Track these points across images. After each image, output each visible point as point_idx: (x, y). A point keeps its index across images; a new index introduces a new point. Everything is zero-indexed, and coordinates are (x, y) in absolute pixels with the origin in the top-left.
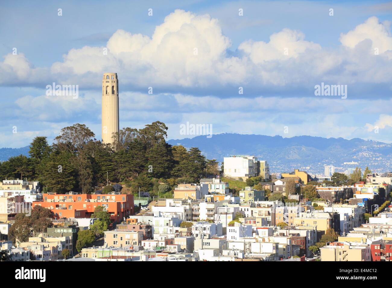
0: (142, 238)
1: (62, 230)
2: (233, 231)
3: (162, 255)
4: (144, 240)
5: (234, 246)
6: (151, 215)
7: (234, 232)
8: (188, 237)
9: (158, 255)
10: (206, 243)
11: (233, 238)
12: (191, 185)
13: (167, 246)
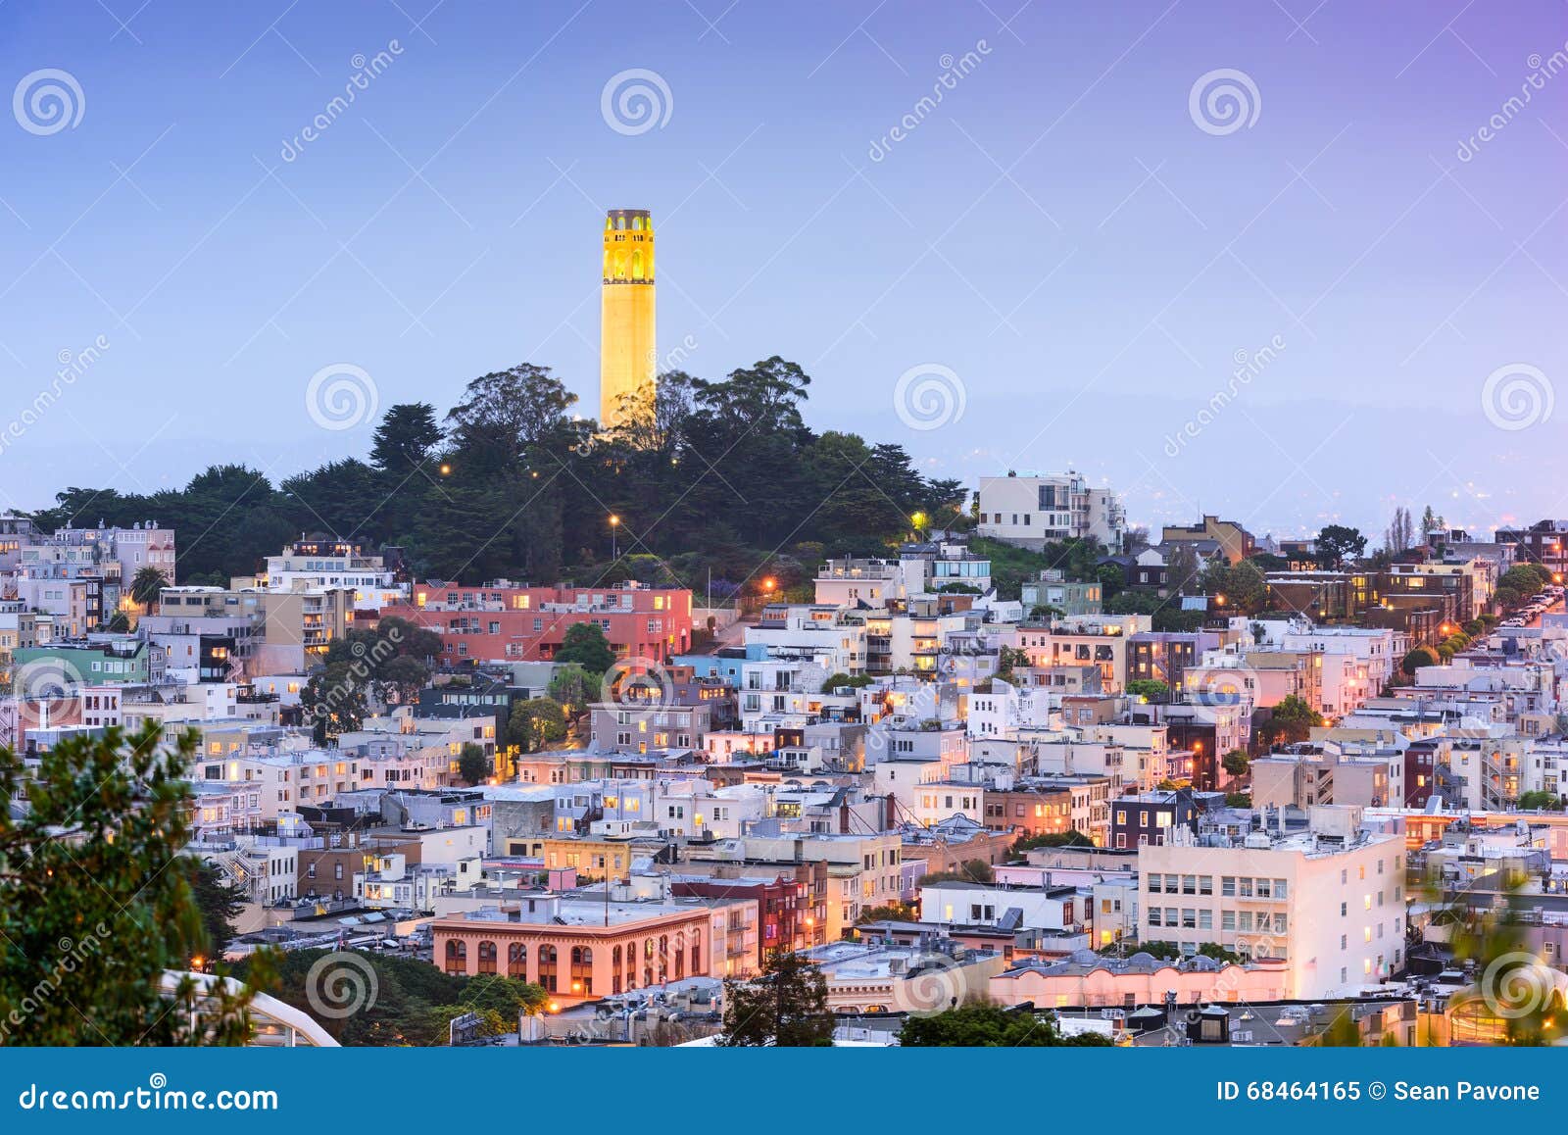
0: (708, 728)
1: (464, 698)
2: (987, 706)
3: (761, 779)
4: (712, 731)
5: (986, 753)
6: (739, 657)
7: (990, 709)
8: (846, 725)
9: (749, 778)
10: (900, 742)
11: (987, 727)
12: (870, 563)
13: (780, 751)
